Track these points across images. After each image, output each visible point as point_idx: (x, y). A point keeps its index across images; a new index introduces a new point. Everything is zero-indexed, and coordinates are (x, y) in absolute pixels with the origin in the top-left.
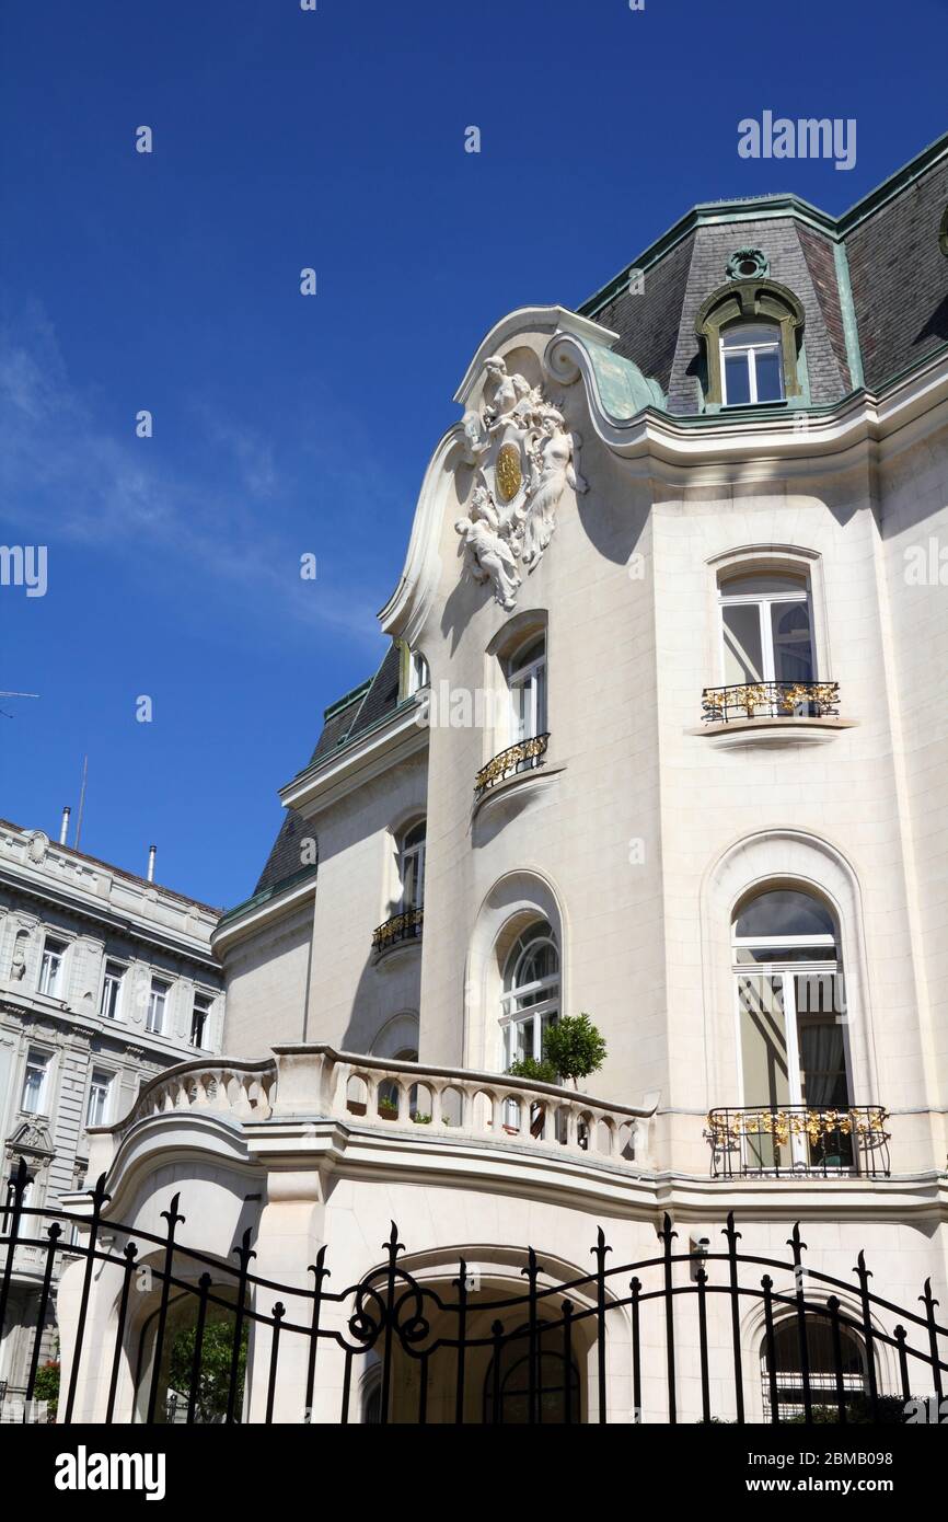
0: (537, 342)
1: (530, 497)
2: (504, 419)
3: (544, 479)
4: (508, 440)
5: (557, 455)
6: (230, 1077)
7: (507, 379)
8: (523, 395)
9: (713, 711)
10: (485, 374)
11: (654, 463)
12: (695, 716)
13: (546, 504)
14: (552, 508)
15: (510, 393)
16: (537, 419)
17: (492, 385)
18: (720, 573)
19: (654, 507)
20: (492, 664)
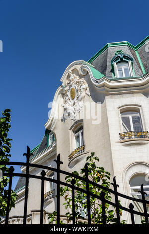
0: (78, 67)
1: (78, 98)
2: (72, 83)
3: (81, 93)
4: (73, 87)
5: (84, 88)
6: (19, 220)
7: (72, 75)
8: (75, 78)
9: (121, 137)
10: (67, 74)
11: (106, 87)
12: (118, 139)
13: (82, 98)
14: (83, 99)
15: (73, 78)
16: (79, 82)
17: (68, 76)
18: (120, 110)
19: (106, 97)
20: (71, 132)
